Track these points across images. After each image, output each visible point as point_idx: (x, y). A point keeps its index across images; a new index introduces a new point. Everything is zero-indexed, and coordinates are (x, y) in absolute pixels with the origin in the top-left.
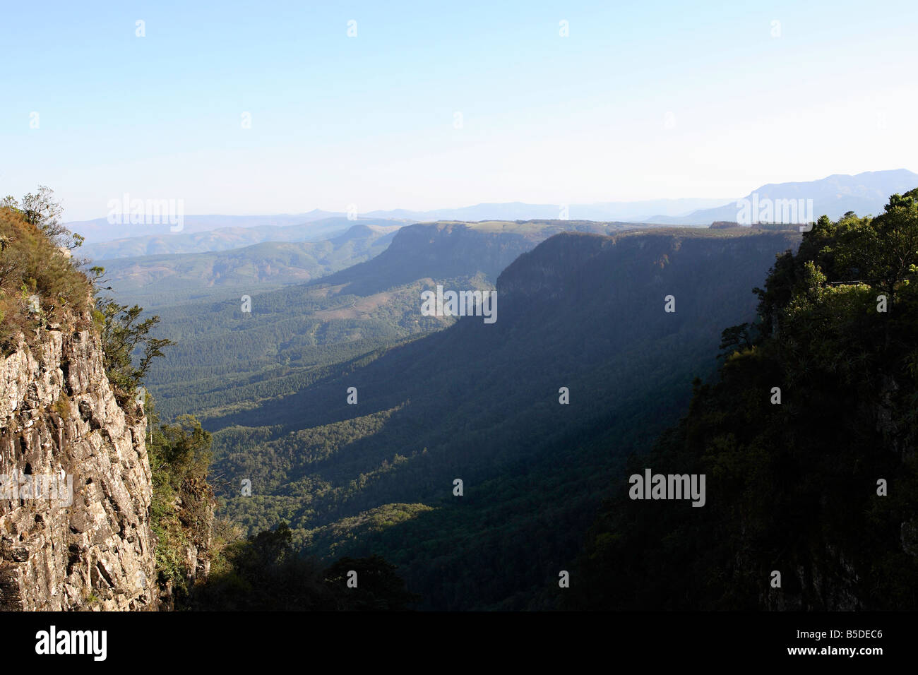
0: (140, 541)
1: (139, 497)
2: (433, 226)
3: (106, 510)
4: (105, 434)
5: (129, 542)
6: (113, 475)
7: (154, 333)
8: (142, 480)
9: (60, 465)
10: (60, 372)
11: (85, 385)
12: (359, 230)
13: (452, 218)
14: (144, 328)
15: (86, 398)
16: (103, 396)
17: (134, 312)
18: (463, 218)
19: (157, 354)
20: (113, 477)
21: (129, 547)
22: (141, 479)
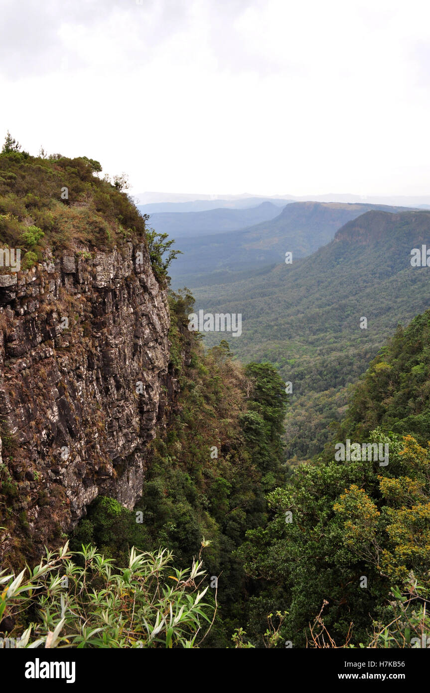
0: (164, 345)
1: (164, 324)
2: (305, 203)
3: (150, 329)
4: (150, 294)
5: (160, 345)
7: (173, 247)
9: (131, 306)
10: (131, 262)
11: (142, 269)
12: (267, 204)
13: (314, 200)
14: (169, 244)
15: (143, 276)
16: (150, 276)
17: (164, 237)
18: (318, 201)
19: (173, 258)
20: (153, 314)
21: (159, 347)
22: (165, 316)
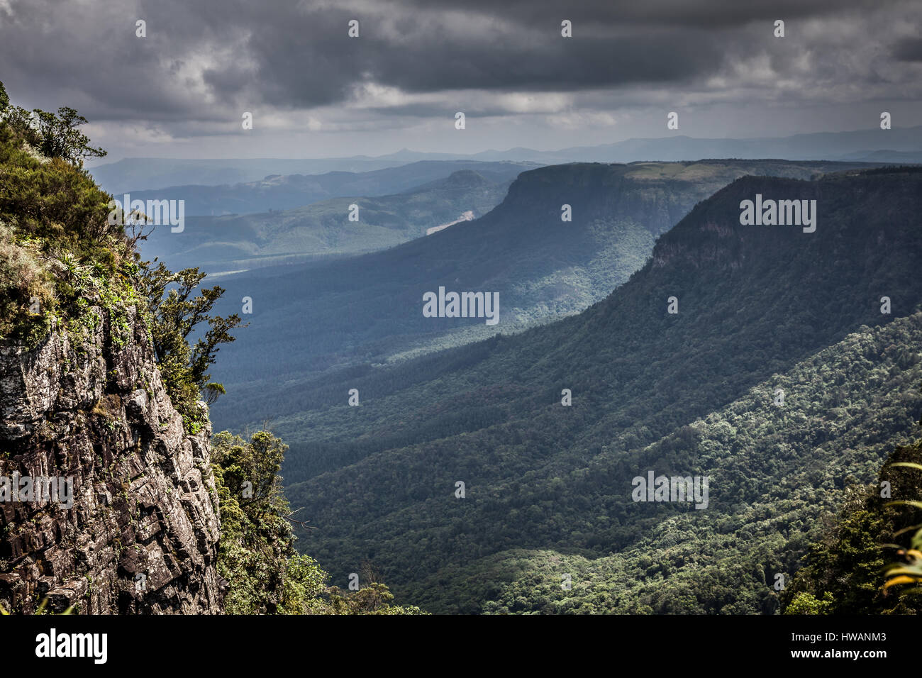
0: (206, 589)
1: (204, 529)
3: (163, 547)
4: (160, 446)
6: (170, 500)
7: (217, 310)
8: (207, 507)
9: (105, 486)
10: (102, 361)
11: (134, 378)
15: (137, 397)
16: (156, 395)
19: (221, 338)
20: (171, 503)
22: (206, 505)
